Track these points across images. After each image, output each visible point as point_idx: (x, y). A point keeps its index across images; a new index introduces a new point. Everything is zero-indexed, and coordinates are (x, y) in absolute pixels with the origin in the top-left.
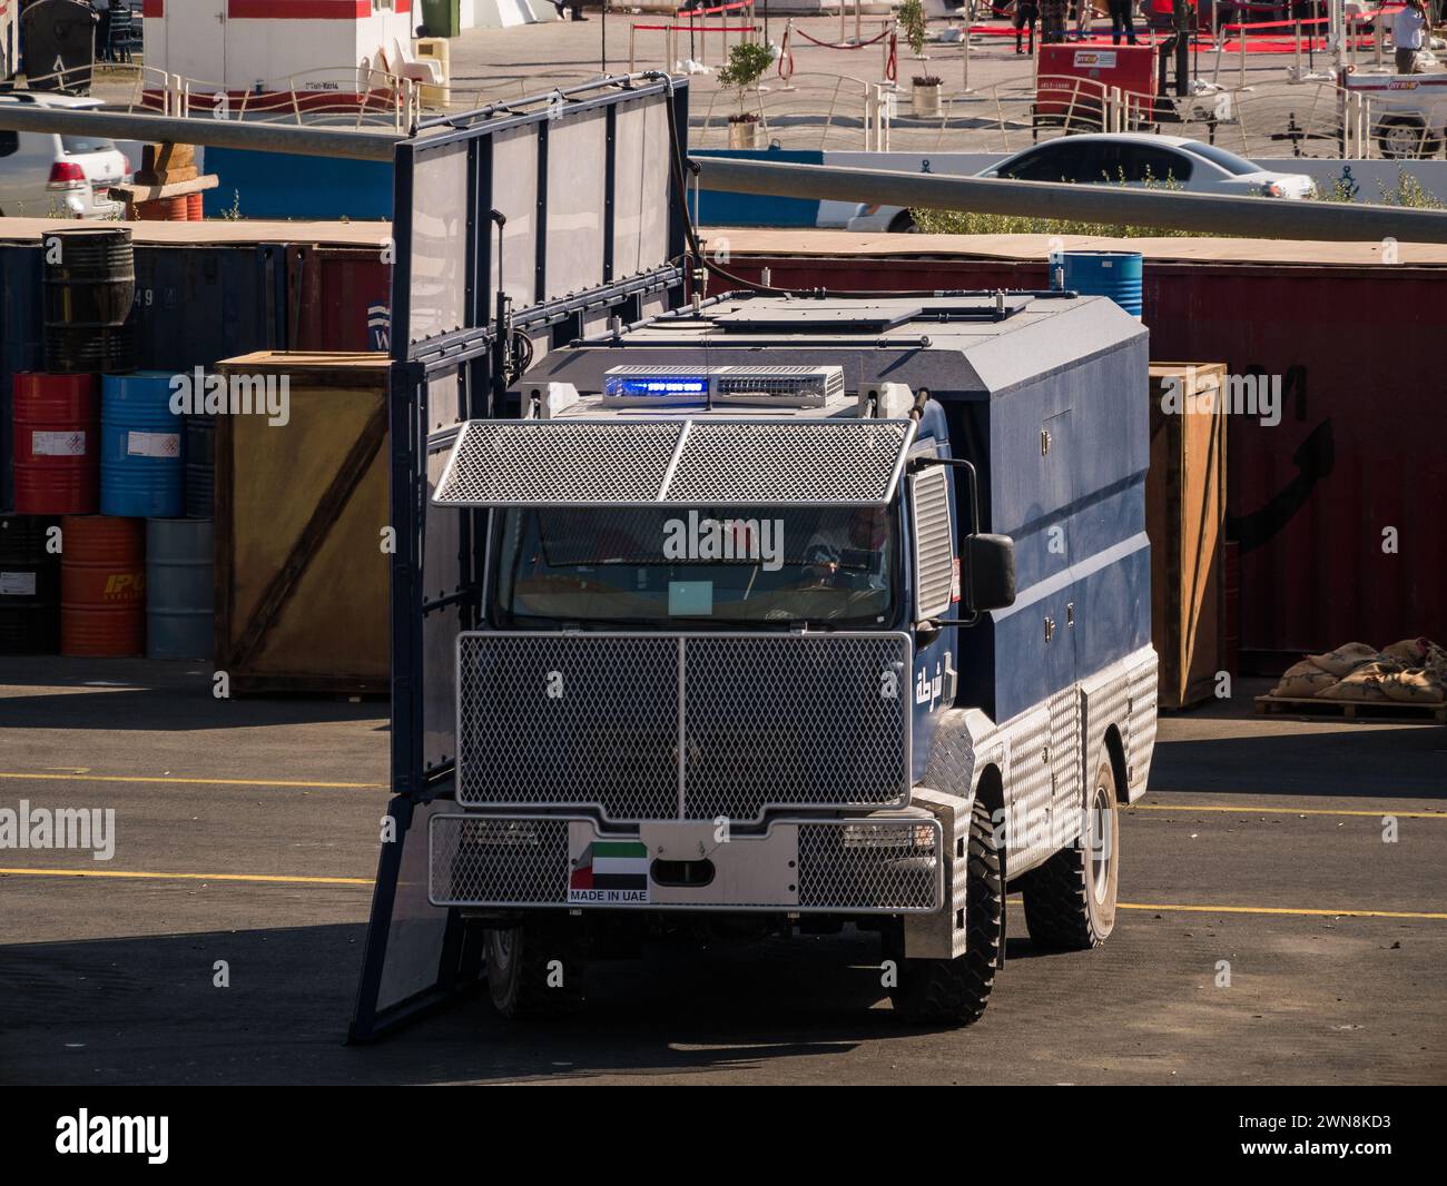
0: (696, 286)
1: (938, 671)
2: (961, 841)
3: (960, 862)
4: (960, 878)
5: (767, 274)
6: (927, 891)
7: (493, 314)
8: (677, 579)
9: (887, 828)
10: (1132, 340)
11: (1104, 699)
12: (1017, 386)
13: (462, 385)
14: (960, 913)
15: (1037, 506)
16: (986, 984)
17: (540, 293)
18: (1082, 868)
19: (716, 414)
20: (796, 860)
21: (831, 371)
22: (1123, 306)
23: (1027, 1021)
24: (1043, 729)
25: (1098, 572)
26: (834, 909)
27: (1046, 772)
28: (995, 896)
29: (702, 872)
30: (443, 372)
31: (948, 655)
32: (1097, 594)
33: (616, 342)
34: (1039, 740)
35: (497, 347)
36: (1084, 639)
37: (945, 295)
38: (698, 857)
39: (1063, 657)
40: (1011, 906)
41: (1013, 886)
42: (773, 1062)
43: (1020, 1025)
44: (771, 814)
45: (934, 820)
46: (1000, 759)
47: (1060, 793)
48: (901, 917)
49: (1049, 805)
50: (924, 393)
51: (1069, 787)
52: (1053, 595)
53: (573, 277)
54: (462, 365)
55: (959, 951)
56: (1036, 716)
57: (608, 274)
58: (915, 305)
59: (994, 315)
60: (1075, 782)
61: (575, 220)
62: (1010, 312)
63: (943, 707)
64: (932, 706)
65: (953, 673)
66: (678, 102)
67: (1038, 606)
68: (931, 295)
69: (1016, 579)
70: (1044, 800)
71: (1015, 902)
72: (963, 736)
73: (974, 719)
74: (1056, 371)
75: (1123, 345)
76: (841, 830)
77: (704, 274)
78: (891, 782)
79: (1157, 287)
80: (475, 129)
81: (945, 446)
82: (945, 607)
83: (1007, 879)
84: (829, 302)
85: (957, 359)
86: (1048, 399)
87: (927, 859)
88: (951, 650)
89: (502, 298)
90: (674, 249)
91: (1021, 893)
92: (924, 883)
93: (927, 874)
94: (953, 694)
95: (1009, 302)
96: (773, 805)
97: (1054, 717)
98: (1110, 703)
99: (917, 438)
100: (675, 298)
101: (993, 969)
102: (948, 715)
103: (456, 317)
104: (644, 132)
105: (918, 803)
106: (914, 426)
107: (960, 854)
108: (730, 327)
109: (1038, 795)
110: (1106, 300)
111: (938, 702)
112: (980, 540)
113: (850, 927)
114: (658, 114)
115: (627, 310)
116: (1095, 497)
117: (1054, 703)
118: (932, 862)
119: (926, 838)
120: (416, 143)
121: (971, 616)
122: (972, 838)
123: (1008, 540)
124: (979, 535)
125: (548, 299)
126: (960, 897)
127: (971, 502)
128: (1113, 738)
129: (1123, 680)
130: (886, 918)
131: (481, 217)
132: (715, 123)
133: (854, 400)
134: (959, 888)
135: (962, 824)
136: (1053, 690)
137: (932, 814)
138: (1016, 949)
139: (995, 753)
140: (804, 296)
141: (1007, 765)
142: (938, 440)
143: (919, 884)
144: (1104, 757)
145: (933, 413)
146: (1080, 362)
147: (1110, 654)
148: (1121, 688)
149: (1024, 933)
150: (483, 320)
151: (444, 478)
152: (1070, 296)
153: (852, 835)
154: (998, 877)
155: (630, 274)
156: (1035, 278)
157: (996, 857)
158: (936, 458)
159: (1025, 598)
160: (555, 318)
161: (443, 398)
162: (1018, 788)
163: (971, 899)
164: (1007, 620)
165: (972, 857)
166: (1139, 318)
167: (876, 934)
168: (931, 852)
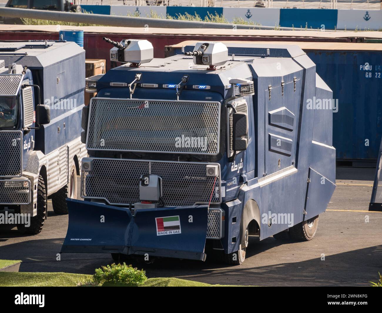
1: (30, 141)
2: (35, 186)
3: (35, 191)
4: (35, 195)
6: (27, 199)
9: (16, 182)
10: (81, 54)
11: (73, 148)
12: (51, 66)
14: (35, 205)
16: (42, 223)
18: (67, 193)
21: (1, 62)
22: (78, 44)
23: (53, 233)
24: (57, 156)
25: (72, 115)
27: (58, 167)
28: (44, 200)
32: (72, 120)
34: (56, 159)
36: (68, 132)
37: (31, 41)
39: (62, 137)
40: (49, 203)
41: (49, 198)
43: (51, 234)
45: (29, 180)
46: (46, 164)
47: (61, 173)
48: (20, 205)
49: (59, 176)
50: (26, 67)
52: (60, 121)
55: (35, 214)
56: (55, 153)
58: (24, 44)
59: (45, 47)
60: (65, 170)
62: (49, 46)
63: (31, 150)
64: (28, 150)
65: (34, 141)
67: (56, 124)
68: (28, 41)
69: (50, 117)
70: (57, 175)
71: (50, 202)
72: (36, 158)
73: (39, 153)
74: (61, 62)
75: (78, 55)
76: (4, 183)
78: (17, 169)
79: (87, 39)
81: (31, 81)
82: (31, 124)
83: (47, 196)
85: (35, 58)
86: (59, 69)
88: (33, 135)
91: (51, 199)
92: (26, 197)
93: (27, 194)
94: (33, 147)
95: (49, 43)
97: (60, 153)
98: (75, 149)
99: (24, 79)
101: (44, 219)
102: (32, 152)
105: (24, 176)
106: (23, 76)
107: (35, 189)
109: (56, 173)
110: (74, 43)
112: (40, 106)
113: (6, 208)
117: (60, 149)
118: (28, 191)
119: (26, 185)
121: (38, 126)
122: (39, 185)
123: (48, 106)
124: (40, 105)
126: (35, 200)
127: (39, 97)
128: (76, 158)
129: (78, 143)
130: (16, 206)
133: (7, 69)
134: (35, 198)
135: (36, 181)
136: (60, 145)
137: (28, 179)
138: (50, 214)
139: (45, 162)
141: (48, 165)
142: (30, 80)
144: (73, 163)
145: (28, 73)
146: (67, 59)
147: (75, 136)
148: (78, 145)
149: (52, 210)
152: (64, 42)
153: (7, 184)
154: (45, 195)
156: (55, 37)
157: (45, 190)
158: (29, 85)
159: (52, 121)
162: (50, 172)
163: (38, 201)
164: (48, 127)
165: (39, 190)
166: (83, 47)
167: (13, 210)
168: (28, 188)
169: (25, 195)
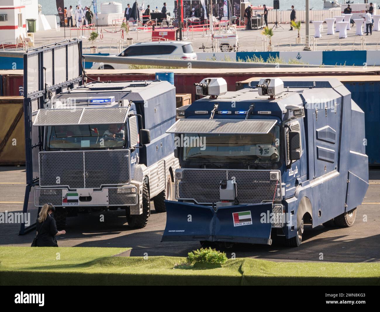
0: (85, 81)
1: (135, 157)
2: (141, 191)
3: (141, 195)
4: (141, 198)
5: (99, 78)
6: (134, 201)
7: (44, 88)
8: (83, 140)
9: (126, 189)
10: (172, 90)
11: (168, 162)
13: (38, 102)
14: (141, 205)
15: (154, 123)
16: (147, 219)
17: (53, 84)
18: (165, 196)
19: (90, 107)
20: (108, 196)
21: (112, 97)
22: (170, 83)
23: (155, 227)
24: (156, 168)
25: (167, 136)
26: (116, 205)
27: (157, 177)
28: (148, 202)
29: (89, 199)
30: (35, 100)
31: (137, 154)
32: (167, 141)
33: (69, 93)
34: (156, 170)
35: (45, 94)
36: (164, 150)
37: (135, 81)
38: (88, 196)
39: (160, 153)
40: (151, 204)
41: (151, 200)
42: (104, 236)
43: (154, 227)
44: (103, 186)
45: (136, 187)
46: (148, 174)
47: (160, 181)
48: (129, 206)
49: (158, 183)
50: (131, 101)
51: (162, 179)
52: (158, 141)
53: (60, 80)
54: (38, 98)
55: (141, 213)
56: (155, 165)
57: (67, 79)
58: (129, 84)
59: (144, 85)
60: (163, 179)
61: (60, 69)
62: (148, 84)
63: (136, 164)
64: (134, 164)
65: (138, 157)
66: (80, 44)
67: (155, 143)
68: (132, 82)
69: (150, 138)
70: (157, 182)
71: (152, 203)
72: (141, 170)
73: (143, 166)
74: (157, 96)
75: (170, 90)
76: (117, 189)
77: (86, 79)
78: (126, 179)
79: (177, 79)
80: (40, 51)
81: (135, 112)
82: (136, 144)
83: (150, 198)
84: (111, 84)
85: (137, 94)
86: (156, 102)
87: (134, 195)
88: (138, 153)
89: (46, 85)
90: (80, 74)
91: (153, 201)
92: (134, 199)
93: (134, 198)
94: (138, 161)
95: (148, 82)
96: (103, 185)
97: (159, 165)
98: (170, 162)
99: (130, 110)
100: (81, 84)
101: (148, 216)
102: (138, 166)
103: (37, 88)
104: (74, 50)
105: (132, 183)
106: (129, 108)
107: (141, 193)
108: (92, 89)
109: (156, 181)
110: (167, 82)
111: (136, 163)
112: (143, 131)
113: (119, 209)
114: (76, 47)
115: (71, 86)
116: (166, 121)
117: (159, 163)
118: (135, 195)
119: (134, 191)
120: (28, 54)
121: (141, 146)
122: (143, 190)
123: (148, 130)
124: (143, 130)
125: (55, 85)
126: (141, 202)
127: (141, 123)
128: (171, 169)
129: (172, 158)
130: (126, 207)
131: (41, 68)
132: (87, 48)
133: (117, 103)
134: (141, 200)
135: (141, 188)
136: (158, 160)
137: (135, 186)
138: (153, 212)
139: (147, 173)
140: (106, 82)
141: (150, 175)
142: (134, 111)
143: (133, 200)
144: (169, 173)
145: (133, 105)
146: (162, 94)
147: (170, 152)
148: (172, 159)
149: (154, 209)
150: (42, 89)
151: (35, 121)
152: (159, 81)
153: (119, 191)
154: (148, 198)
155: (72, 79)
156: (152, 78)
157: (148, 194)
158: (134, 114)
159: (152, 142)
160: (57, 88)
161: (34, 105)
162: (152, 180)
163: (143, 203)
164: (148, 146)
165: (143, 194)
166: (174, 85)
167: (124, 210)
168: (135, 193)
169: (133, 198)
